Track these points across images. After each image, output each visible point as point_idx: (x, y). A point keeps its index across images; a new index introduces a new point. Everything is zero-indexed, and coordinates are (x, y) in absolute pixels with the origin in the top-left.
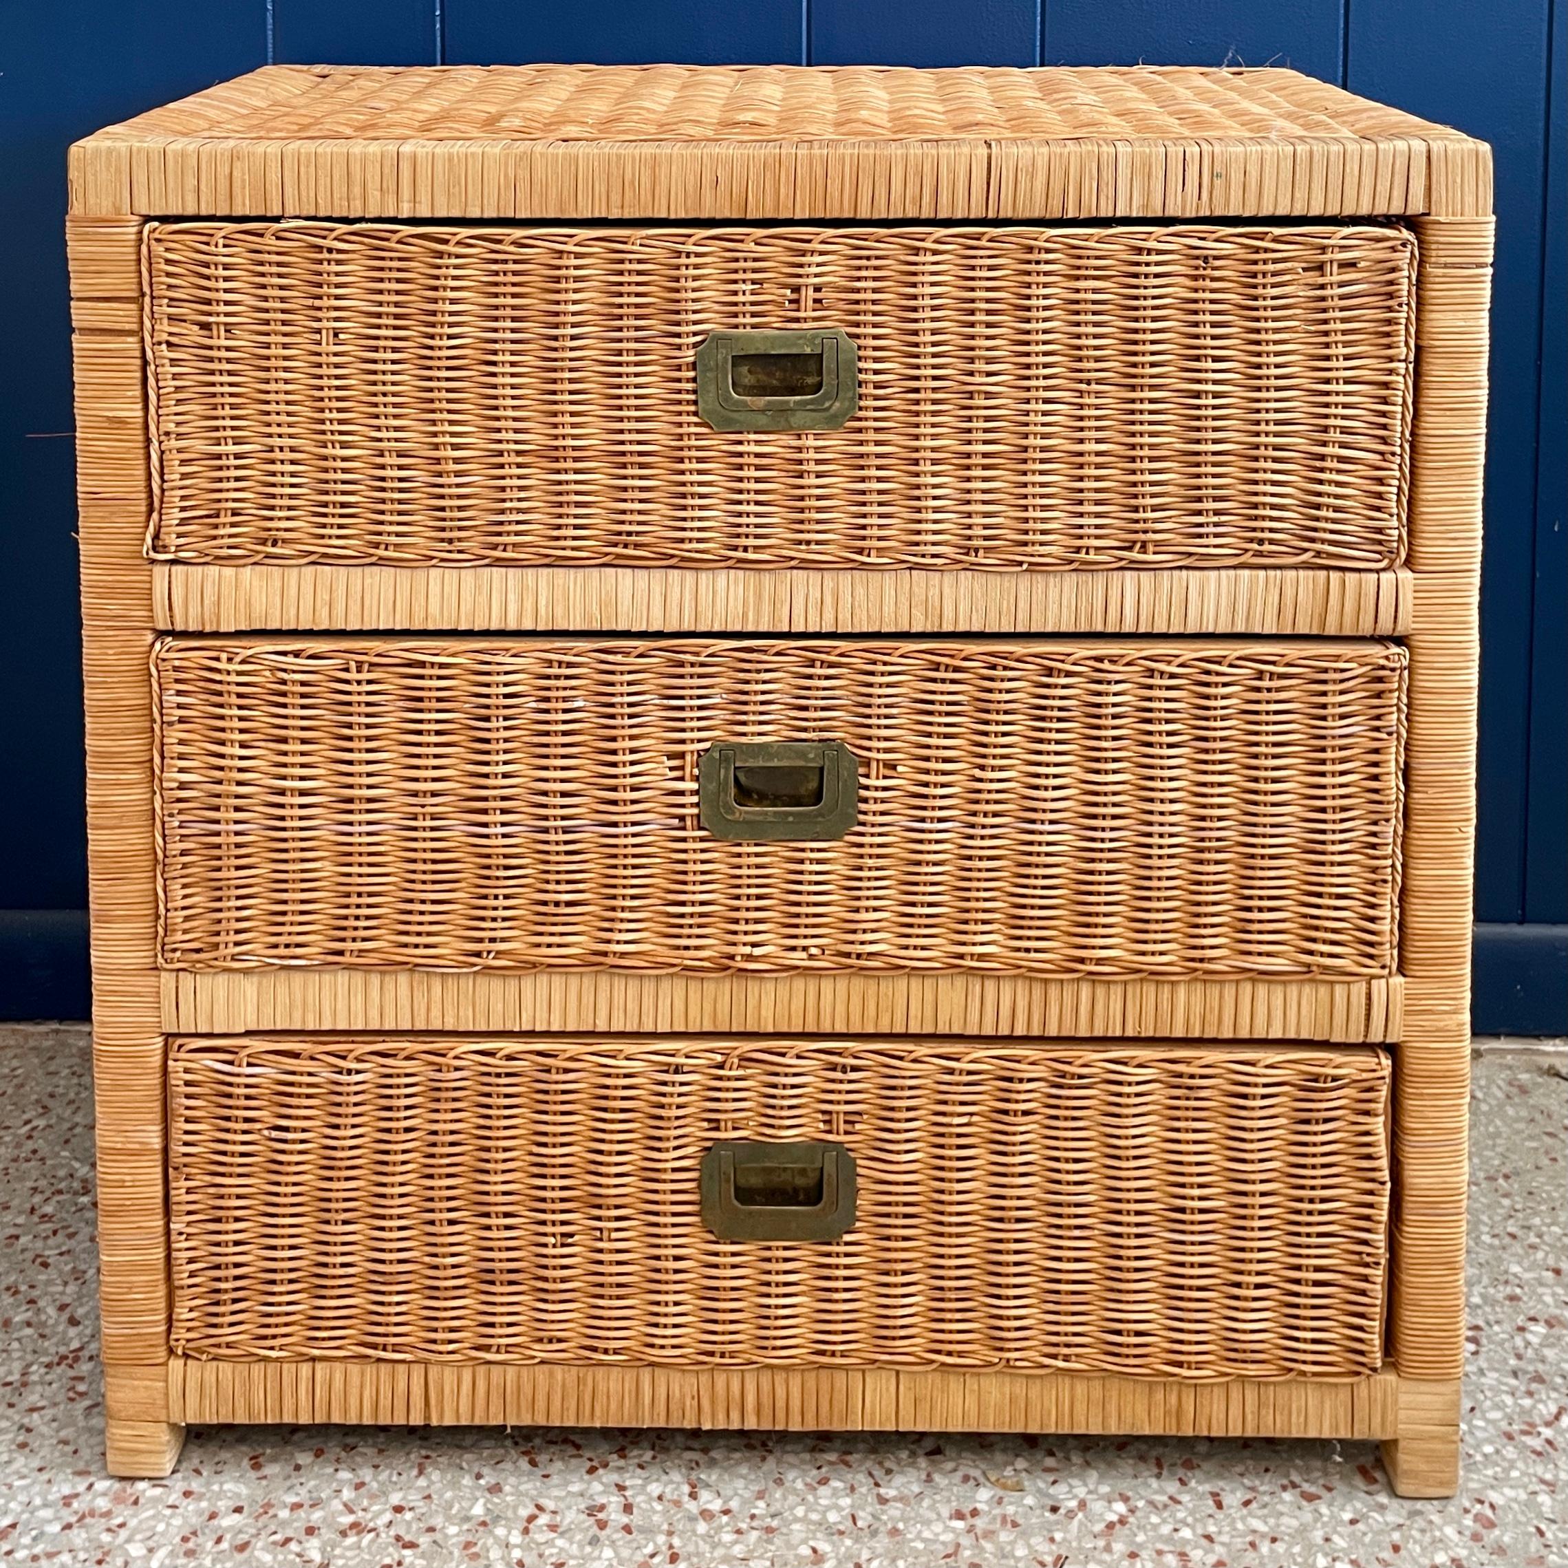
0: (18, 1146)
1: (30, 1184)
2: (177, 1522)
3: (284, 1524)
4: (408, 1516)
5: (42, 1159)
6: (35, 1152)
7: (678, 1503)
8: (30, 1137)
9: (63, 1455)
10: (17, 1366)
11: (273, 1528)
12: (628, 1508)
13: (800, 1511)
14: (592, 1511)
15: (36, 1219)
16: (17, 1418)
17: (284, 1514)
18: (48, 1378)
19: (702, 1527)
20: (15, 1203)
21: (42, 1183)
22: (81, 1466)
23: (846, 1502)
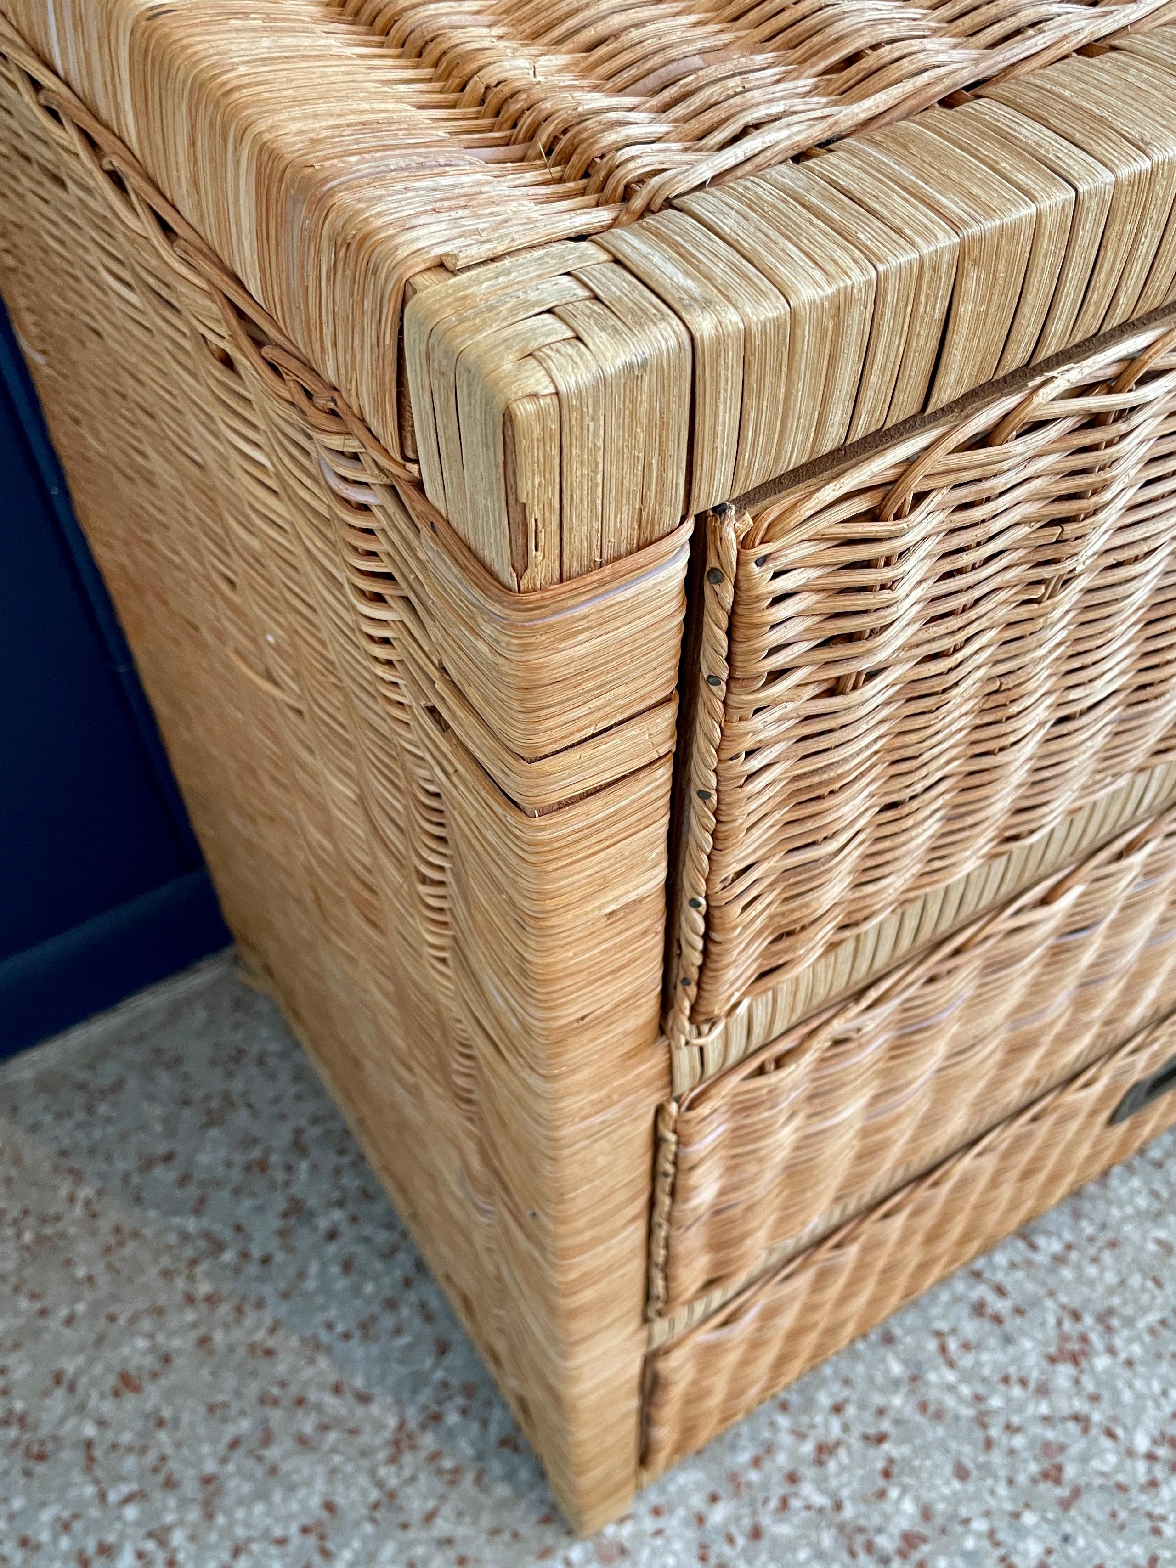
0: (94, 1233)
1: (153, 1271)
2: (678, 1546)
3: (765, 1486)
4: (851, 1411)
5: (136, 1234)
6: (117, 1230)
7: (1029, 1263)
8: (94, 1216)
9: (508, 1546)
10: (363, 1480)
11: (760, 1497)
12: (1000, 1291)
13: (1115, 1212)
14: (979, 1309)
15: (204, 1307)
16: (423, 1534)
17: (754, 1476)
18: (407, 1473)
19: (1067, 1273)
20: (162, 1299)
21: (165, 1261)
22: (535, 1546)
23: (1136, 1182)
